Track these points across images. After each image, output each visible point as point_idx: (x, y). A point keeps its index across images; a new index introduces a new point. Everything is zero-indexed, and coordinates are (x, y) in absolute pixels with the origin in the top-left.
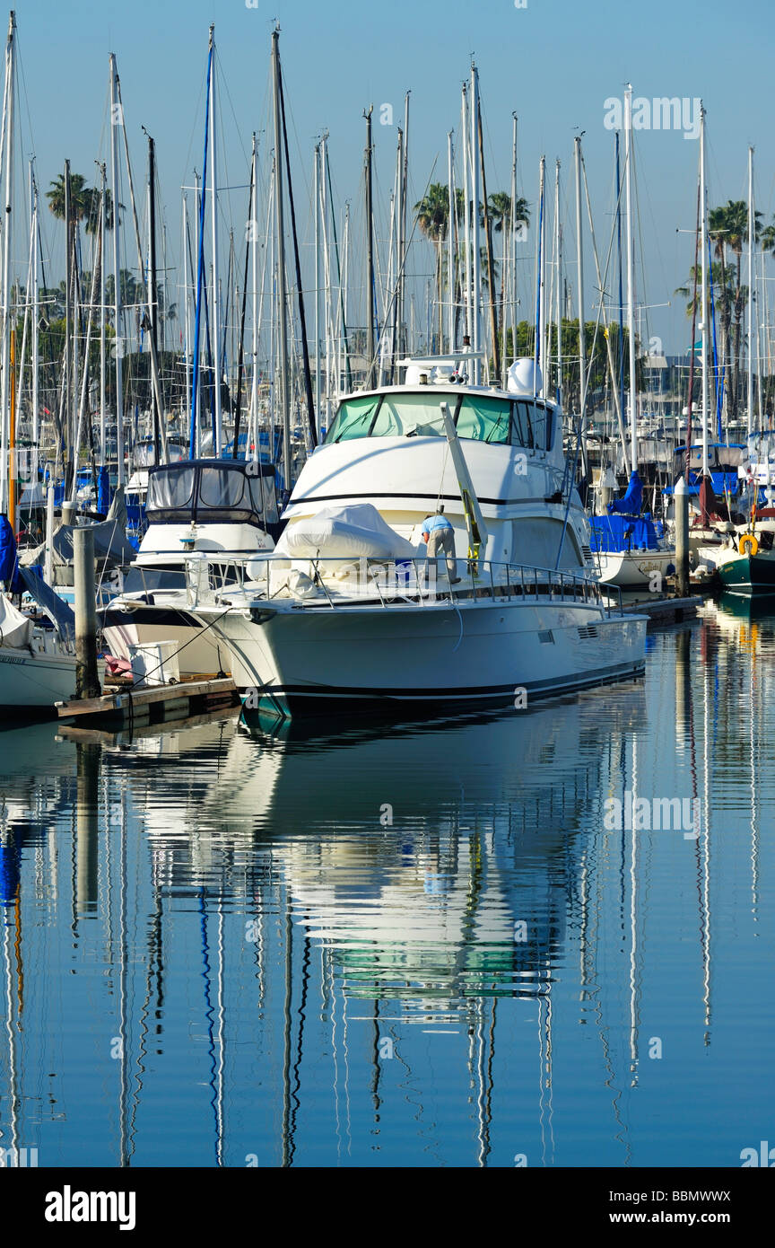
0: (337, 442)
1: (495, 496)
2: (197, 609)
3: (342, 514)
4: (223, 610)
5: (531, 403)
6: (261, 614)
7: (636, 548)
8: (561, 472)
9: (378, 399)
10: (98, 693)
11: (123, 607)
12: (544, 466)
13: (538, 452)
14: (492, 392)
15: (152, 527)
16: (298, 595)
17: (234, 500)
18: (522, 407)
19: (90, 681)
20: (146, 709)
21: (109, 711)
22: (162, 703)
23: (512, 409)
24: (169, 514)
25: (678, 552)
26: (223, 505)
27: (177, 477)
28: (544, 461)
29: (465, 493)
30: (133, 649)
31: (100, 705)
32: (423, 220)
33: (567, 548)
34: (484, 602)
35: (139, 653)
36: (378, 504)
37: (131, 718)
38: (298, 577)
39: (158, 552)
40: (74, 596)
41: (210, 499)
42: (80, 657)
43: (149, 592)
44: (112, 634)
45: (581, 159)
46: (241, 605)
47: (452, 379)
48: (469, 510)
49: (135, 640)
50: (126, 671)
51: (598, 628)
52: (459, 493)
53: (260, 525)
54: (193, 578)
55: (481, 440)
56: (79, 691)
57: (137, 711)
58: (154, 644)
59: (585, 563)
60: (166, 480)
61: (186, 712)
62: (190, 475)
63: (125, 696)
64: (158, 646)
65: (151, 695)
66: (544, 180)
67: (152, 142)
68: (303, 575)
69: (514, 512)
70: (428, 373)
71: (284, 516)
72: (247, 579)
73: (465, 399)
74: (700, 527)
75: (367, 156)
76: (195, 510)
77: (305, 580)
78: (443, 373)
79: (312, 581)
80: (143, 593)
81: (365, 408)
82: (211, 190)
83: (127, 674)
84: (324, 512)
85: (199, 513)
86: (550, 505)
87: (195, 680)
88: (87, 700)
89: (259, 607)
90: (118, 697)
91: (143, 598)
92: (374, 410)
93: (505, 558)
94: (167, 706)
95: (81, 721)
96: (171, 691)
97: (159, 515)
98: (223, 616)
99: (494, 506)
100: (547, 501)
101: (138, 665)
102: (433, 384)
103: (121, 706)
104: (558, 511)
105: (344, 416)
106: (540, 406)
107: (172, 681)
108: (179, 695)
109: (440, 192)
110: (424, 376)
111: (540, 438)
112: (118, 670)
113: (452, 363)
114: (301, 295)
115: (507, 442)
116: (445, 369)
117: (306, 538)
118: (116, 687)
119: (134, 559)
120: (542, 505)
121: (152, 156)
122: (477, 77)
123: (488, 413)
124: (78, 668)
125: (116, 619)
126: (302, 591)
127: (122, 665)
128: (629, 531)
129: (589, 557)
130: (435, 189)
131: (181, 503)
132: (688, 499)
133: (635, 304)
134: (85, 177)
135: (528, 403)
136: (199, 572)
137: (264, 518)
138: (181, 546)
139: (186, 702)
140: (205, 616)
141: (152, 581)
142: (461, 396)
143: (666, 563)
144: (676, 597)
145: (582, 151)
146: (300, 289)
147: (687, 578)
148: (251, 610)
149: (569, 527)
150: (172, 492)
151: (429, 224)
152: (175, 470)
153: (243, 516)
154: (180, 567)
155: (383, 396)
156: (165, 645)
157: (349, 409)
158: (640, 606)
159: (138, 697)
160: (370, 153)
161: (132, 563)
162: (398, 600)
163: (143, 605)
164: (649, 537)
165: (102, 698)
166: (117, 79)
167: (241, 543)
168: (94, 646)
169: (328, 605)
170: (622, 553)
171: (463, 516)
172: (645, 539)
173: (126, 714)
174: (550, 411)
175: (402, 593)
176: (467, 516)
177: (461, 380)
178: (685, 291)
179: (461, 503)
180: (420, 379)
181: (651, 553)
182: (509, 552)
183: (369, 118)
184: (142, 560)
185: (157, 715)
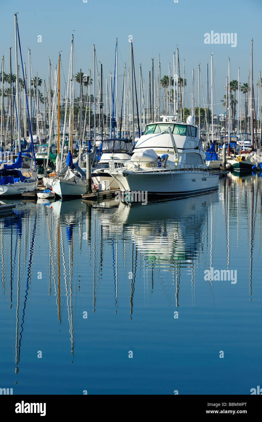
0: (146, 135)
1: (182, 148)
2: (111, 173)
3: (145, 152)
4: (117, 173)
5: (191, 126)
6: (125, 174)
7: (213, 160)
8: (198, 142)
9: (156, 125)
10: (92, 192)
11: (97, 172)
12: (194, 141)
13: (193, 137)
14: (182, 123)
15: (103, 154)
16: (134, 170)
17: (122, 148)
18: (189, 127)
19: (90, 189)
20: (102, 196)
21: (94, 196)
22: (106, 195)
23: (187, 127)
24: (107, 151)
25: (223, 161)
26: (120, 149)
27: (109, 142)
28: (194, 140)
29: (174, 147)
30: (99, 182)
31: (92, 195)
32: (162, 84)
33: (199, 160)
34: (178, 172)
35: (100, 183)
36: (154, 149)
37: (99, 198)
38: (134, 166)
39: (105, 160)
40: (86, 169)
41: (117, 148)
42: (87, 184)
43: (103, 169)
44: (94, 179)
45: (200, 70)
46: (120, 172)
47: (173, 120)
48: (175, 151)
49: (99, 180)
50: (97, 187)
51: (207, 178)
52: (173, 147)
53: (128, 154)
54: (110, 166)
55: (179, 134)
56: (87, 192)
57: (100, 197)
58: (104, 181)
59: (204, 163)
60: (107, 143)
61: (111, 197)
62: (113, 142)
63: (98, 193)
64: (105, 182)
65: (103, 193)
66: (194, 75)
67: (102, 65)
68: (135, 165)
69: (186, 151)
70: (167, 119)
71: (133, 152)
72: (124, 166)
73: (176, 125)
74: (228, 155)
75: (152, 68)
76: (113, 150)
77: (136, 166)
78: (171, 119)
79: (138, 167)
80: (101, 169)
81: (153, 127)
82: (116, 76)
83: (97, 188)
84: (141, 151)
85: (114, 151)
86: (196, 150)
87: (113, 189)
88: (89, 194)
89: (125, 173)
90: (96, 193)
91: (101, 170)
92: (155, 127)
93: (184, 162)
94: (107, 195)
95: (88, 199)
96: (108, 192)
97: (105, 151)
98: (117, 175)
99: (182, 150)
100: (195, 149)
101: (100, 186)
102: (168, 121)
103: (97, 195)
104: (197, 151)
105: (148, 129)
106: (193, 127)
107: (108, 190)
108: (110, 193)
109: (166, 77)
110: (166, 120)
111: (194, 134)
112: (95, 187)
113: (173, 117)
114: (137, 101)
115: (185, 134)
116: (171, 118)
117: (137, 157)
118: (95, 191)
119: (99, 161)
120: (194, 150)
121: (102, 68)
122: (178, 50)
123: (181, 128)
124: (87, 187)
125: (95, 175)
126: (135, 169)
127: (97, 186)
128: (211, 156)
129: (205, 162)
130: (165, 77)
131: (110, 149)
132: (225, 149)
133: (213, 104)
134: (84, 73)
135: (190, 126)
136: (112, 165)
137: (129, 152)
138: (110, 158)
139: (111, 194)
140: (113, 175)
141: (103, 167)
142: (175, 124)
143: (220, 164)
144: (223, 171)
145: (200, 68)
146: (137, 99)
147: (225, 167)
148: (123, 173)
149: (200, 155)
150: (108, 146)
151: (163, 84)
152: (108, 141)
153: (125, 152)
154: (108, 163)
155: (157, 124)
156: (107, 181)
157: (149, 127)
158: (215, 173)
159: (100, 193)
160: (153, 68)
161: (99, 162)
162: (158, 171)
163: (101, 172)
164: (216, 158)
165: (92, 193)
166: (95, 50)
167: (124, 158)
168: (91, 181)
169: (141, 172)
170: (210, 161)
171: (174, 152)
172: (215, 158)
173: (98, 197)
174: (196, 128)
175: (159, 170)
176: (175, 152)
177: (175, 121)
178: (223, 101)
179: (173, 149)
180: (165, 120)
181: (216, 161)
182: (185, 160)
183: (153, 60)
184: (101, 162)
185: (105, 197)
